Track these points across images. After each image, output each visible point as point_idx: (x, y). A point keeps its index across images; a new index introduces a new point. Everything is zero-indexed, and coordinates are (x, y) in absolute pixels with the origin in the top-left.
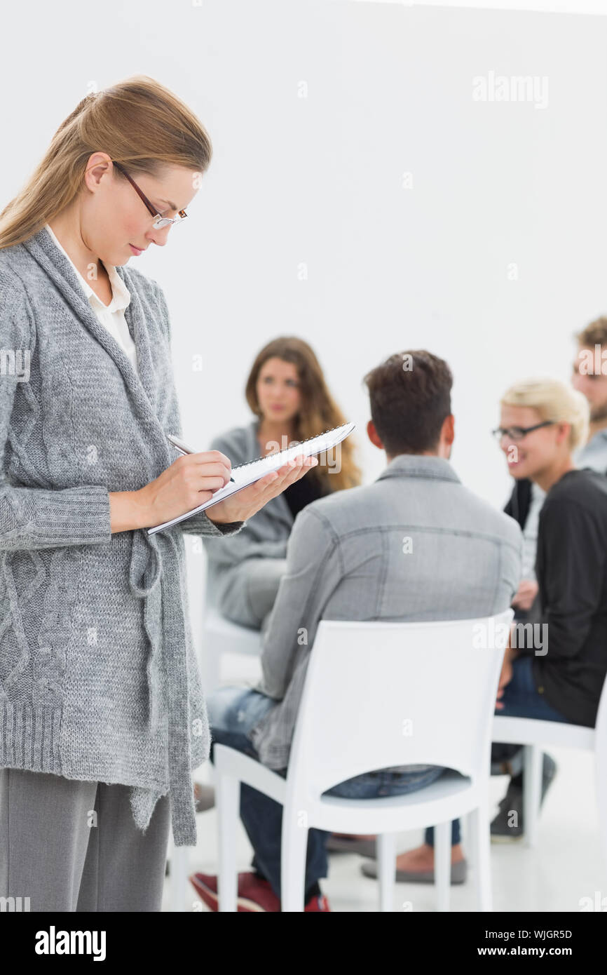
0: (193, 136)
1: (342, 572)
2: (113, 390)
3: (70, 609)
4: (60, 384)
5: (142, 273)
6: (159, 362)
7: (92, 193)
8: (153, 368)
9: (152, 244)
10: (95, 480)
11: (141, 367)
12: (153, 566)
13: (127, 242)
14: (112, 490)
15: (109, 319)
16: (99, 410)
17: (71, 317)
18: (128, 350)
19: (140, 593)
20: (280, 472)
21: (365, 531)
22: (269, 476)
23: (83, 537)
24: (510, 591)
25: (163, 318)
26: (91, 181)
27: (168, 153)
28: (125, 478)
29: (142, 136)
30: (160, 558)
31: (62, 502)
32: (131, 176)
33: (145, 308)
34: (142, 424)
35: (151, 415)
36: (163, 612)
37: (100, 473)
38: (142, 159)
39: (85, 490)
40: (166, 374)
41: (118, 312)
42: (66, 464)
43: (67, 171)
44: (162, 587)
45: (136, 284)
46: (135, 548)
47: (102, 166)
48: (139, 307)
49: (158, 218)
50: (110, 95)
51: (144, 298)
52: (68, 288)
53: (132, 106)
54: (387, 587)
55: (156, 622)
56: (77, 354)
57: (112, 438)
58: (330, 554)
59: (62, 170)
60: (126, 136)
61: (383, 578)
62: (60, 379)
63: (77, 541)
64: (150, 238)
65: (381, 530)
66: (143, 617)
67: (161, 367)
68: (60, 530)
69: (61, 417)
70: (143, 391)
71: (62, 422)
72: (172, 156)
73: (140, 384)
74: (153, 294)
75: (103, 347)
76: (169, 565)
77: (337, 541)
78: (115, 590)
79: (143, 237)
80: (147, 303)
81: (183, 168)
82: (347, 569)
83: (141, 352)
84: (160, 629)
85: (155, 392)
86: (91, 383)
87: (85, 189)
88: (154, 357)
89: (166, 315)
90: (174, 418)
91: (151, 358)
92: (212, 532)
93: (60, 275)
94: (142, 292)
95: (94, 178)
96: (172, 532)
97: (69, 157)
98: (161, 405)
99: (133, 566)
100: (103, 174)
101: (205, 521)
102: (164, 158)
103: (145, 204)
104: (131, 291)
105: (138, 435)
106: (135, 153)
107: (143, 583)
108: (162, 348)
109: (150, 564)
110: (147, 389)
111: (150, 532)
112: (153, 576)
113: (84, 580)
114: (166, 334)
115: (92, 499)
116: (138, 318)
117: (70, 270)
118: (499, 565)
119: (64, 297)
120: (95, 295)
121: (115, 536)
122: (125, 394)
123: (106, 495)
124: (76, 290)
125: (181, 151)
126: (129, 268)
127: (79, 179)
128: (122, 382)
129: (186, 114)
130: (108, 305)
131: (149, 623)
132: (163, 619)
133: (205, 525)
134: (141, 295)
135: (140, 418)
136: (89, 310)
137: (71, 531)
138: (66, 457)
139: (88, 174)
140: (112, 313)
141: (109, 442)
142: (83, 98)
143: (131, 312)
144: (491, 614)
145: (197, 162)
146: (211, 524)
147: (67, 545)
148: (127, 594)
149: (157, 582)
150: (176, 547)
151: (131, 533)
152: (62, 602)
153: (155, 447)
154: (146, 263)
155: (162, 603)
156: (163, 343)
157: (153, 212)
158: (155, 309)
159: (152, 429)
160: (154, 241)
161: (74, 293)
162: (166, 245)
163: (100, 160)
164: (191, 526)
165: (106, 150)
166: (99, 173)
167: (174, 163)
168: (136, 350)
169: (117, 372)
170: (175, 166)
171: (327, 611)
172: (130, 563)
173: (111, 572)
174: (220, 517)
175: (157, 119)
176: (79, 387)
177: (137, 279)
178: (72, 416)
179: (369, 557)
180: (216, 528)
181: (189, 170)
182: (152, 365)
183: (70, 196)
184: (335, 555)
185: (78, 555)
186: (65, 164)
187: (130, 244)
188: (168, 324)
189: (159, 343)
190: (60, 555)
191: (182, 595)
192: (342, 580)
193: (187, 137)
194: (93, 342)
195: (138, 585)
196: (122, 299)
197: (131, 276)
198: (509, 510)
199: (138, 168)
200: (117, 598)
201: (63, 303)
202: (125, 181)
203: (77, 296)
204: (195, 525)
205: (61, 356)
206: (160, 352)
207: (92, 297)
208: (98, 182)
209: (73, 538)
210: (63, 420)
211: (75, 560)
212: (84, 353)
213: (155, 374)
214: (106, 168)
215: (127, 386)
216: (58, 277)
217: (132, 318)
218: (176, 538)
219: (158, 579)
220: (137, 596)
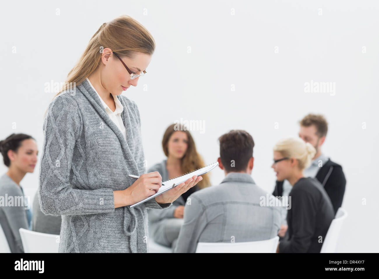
0: (147, 40)
1: (207, 221)
2: (116, 148)
3: (98, 241)
4: (93, 145)
5: (128, 98)
6: (136, 135)
7: (105, 65)
8: (133, 138)
9: (131, 85)
10: (108, 186)
11: (128, 138)
12: (133, 222)
13: (121, 85)
14: (115, 190)
15: (115, 118)
16: (110, 156)
17: (98, 117)
18: (122, 130)
19: (128, 234)
20: (186, 183)
21: (216, 204)
22: (181, 184)
23: (103, 209)
24: (277, 229)
25: (137, 117)
26: (104, 60)
27: (136, 47)
28: (120, 185)
29: (125, 41)
30: (136, 219)
31: (93, 195)
32: (121, 57)
33: (129, 112)
34: (128, 162)
35: (132, 158)
36: (137, 241)
37: (110, 183)
38: (125, 50)
39: (103, 190)
40: (139, 140)
41: (118, 114)
42: (96, 179)
43: (94, 56)
44: (137, 231)
45: (126, 103)
46: (125, 215)
47: (108, 54)
48: (127, 112)
49: (132, 75)
50: (111, 24)
51: (129, 109)
52: (97, 105)
53: (120, 28)
54: (226, 227)
55: (135, 245)
56: (100, 132)
57: (115, 168)
58: (202, 214)
59: (92, 56)
60: (118, 41)
61: (224, 223)
62: (93, 143)
63: (100, 211)
64: (130, 83)
65: (223, 204)
66: (129, 244)
67: (136, 137)
68: (93, 207)
69: (94, 159)
70: (129, 147)
71: (94, 161)
72: (137, 49)
73: (127, 145)
74: (133, 107)
75: (112, 129)
76: (140, 221)
77: (204, 208)
78: (117, 232)
79: (127, 83)
80: (130, 111)
81: (143, 53)
82: (209, 220)
83: (128, 131)
84: (137, 248)
85: (134, 148)
86: (107, 144)
87: (102, 64)
88: (134, 133)
89: (139, 115)
90: (142, 159)
91: (132, 134)
92: (158, 207)
93: (93, 99)
94: (128, 106)
95: (105, 59)
96: (141, 207)
97: (94, 50)
98: (136, 154)
99: (125, 222)
100: (109, 57)
101: (155, 203)
102: (134, 50)
103: (127, 69)
104: (123, 105)
105: (126, 167)
106: (121, 48)
107: (129, 230)
108: (137, 130)
109: (132, 221)
110: (130, 147)
111: (131, 207)
112: (133, 226)
113: (104, 228)
114: (139, 124)
115: (106, 194)
116: (127, 117)
117: (97, 97)
118: (272, 218)
119: (95, 109)
120: (108, 107)
121: (116, 209)
122: (121, 149)
123: (112, 192)
124: (100, 106)
125: (141, 47)
126: (123, 96)
127: (99, 59)
128: (120, 144)
129: (143, 30)
130: (114, 111)
131: (132, 246)
132: (137, 244)
133: (155, 204)
134: (128, 108)
135: (127, 159)
136: (106, 114)
137: (98, 207)
138: (96, 176)
139: (103, 58)
140: (116, 115)
141: (114, 170)
142: (100, 26)
143: (123, 115)
144: (269, 238)
145: (148, 51)
146: (158, 204)
147: (96, 213)
148: (122, 234)
149: (135, 229)
150: (143, 213)
151: (123, 208)
152: (95, 238)
153: (133, 171)
154: (129, 94)
155: (137, 237)
156: (137, 128)
157: (130, 72)
158: (134, 113)
159: (132, 164)
160: (132, 85)
161: (99, 107)
162: (137, 86)
163: (107, 51)
164: (149, 205)
165: (110, 47)
166: (107, 57)
167: (138, 51)
168: (126, 130)
169: (118, 140)
170: (139, 53)
171: (201, 238)
172: (124, 221)
173: (116, 225)
174: (161, 201)
175: (131, 33)
176: (101, 146)
177: (126, 101)
178: (98, 159)
179: (219, 214)
180: (160, 206)
181: (146, 54)
182: (133, 137)
183: (95, 66)
184: (204, 215)
185: (101, 218)
186: (93, 53)
187: (122, 86)
188: (139, 119)
189: (135, 127)
190: (93, 218)
191: (145, 234)
192: (207, 225)
193: (144, 40)
194: (107, 127)
195: (127, 230)
196: (120, 109)
197: (123, 99)
198: (274, 194)
199: (123, 54)
200: (118, 236)
201: (94, 111)
202: (118, 60)
203: (100, 108)
204: (151, 205)
205: (94, 133)
206: (136, 131)
207: (107, 108)
208: (107, 60)
209: (99, 210)
210: (95, 160)
211: (100, 220)
212: (103, 132)
213: (134, 141)
214: (110, 55)
215: (122, 146)
216: (92, 100)
217: (124, 117)
218: (143, 210)
219: (136, 228)
220: (127, 235)
